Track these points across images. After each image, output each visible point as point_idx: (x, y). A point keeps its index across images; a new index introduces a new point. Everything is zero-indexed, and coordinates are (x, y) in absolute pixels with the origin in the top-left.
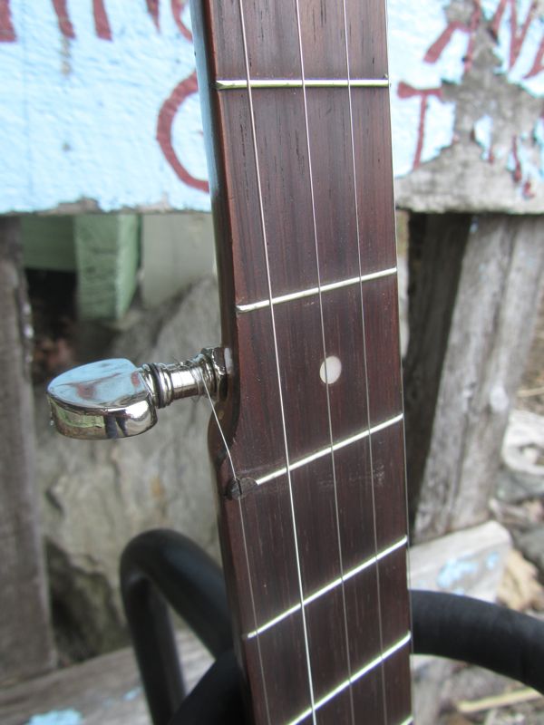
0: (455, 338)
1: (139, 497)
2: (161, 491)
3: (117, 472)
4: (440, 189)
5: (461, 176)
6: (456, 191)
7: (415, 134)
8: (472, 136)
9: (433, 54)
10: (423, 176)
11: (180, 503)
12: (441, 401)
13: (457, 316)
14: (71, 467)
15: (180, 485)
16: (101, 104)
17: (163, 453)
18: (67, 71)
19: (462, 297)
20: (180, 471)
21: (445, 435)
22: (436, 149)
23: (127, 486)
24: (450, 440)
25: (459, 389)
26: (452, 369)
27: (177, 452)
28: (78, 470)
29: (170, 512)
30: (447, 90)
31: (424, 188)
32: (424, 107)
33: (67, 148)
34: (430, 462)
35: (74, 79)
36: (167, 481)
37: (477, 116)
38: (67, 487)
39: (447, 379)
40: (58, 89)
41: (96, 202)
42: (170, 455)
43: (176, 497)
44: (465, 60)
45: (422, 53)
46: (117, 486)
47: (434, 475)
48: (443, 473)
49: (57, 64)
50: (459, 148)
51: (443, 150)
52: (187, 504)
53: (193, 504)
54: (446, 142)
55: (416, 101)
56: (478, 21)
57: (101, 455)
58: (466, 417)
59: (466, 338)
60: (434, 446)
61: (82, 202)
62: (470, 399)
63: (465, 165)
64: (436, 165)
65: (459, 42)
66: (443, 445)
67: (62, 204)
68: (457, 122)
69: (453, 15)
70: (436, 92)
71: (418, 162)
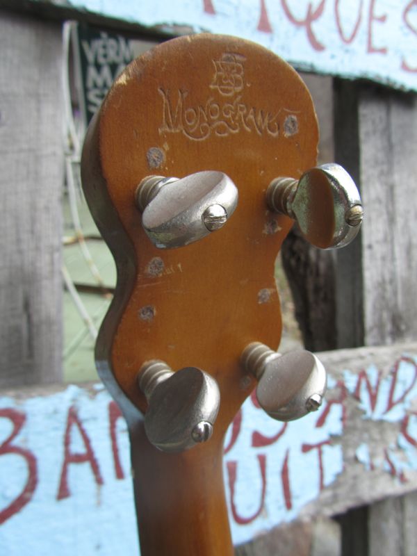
4: (341, 498)
5: (354, 485)
6: (352, 496)
8: (356, 459)
9: (321, 422)
10: (328, 494)
16: (119, 516)
18: (99, 503)
22: (334, 476)
30: (333, 439)
31: (329, 501)
32: (320, 453)
33: (98, 547)
35: (103, 507)
37: (356, 446)
44: (342, 420)
49: (93, 501)
51: (338, 475)
55: (314, 452)
56: (345, 396)
63: (355, 478)
64: (336, 484)
65: (336, 411)
69: (329, 397)
70: (327, 442)
71: (322, 487)
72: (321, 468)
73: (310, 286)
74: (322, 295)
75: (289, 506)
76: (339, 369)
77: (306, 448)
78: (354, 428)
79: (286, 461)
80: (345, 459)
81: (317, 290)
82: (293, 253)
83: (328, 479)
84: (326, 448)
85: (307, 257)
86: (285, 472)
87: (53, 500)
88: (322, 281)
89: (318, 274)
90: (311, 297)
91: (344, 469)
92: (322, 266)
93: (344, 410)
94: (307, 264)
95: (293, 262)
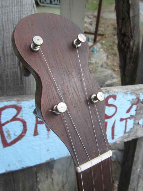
0: (135, 159)
1: (58, 185)
2: (63, 182)
3: (53, 180)
4: (131, 136)
5: (136, 132)
6: (134, 135)
7: (124, 127)
8: (138, 123)
9: (128, 111)
10: (127, 135)
11: (67, 184)
12: (132, 172)
13: (136, 154)
14: (42, 180)
15: (67, 180)
16: (55, 141)
17: (63, 173)
18: (48, 137)
19: (137, 150)
20: (67, 177)
21: (133, 179)
22: (130, 129)
23: (55, 182)
24: (135, 181)
25: (137, 169)
26: (135, 165)
27: (67, 173)
28: (44, 181)
29: (65, 187)
30: (132, 117)
31: (127, 137)
32: (126, 122)
33: (48, 150)
34: (130, 186)
35: (50, 138)
36: (64, 180)
37: (139, 119)
38: (41, 186)
39: (134, 168)
40: (47, 140)
41: (54, 159)
42: (65, 173)
43: (66, 183)
44: (136, 110)
45: (126, 112)
46: (53, 184)
47: (131, 188)
48: (133, 188)
49: (46, 136)
50: (135, 127)
51: (131, 129)
52: (69, 184)
53: (70, 184)
54: (132, 127)
55: (124, 121)
56: (139, 102)
57: (49, 177)
58: (139, 175)
59: (138, 158)
60: (131, 182)
61: (51, 159)
62: (140, 171)
63: (137, 130)
64: (130, 132)
65: (135, 107)
66: (133, 182)
67: (47, 161)
68: (134, 122)
69: (133, 103)
70: (129, 118)
71: (125, 132)
72: (126, 126)
73: (128, 56)
74: (132, 60)
75: (113, 138)
76: (138, 92)
77: (122, 120)
78: (140, 113)
79: (114, 124)
80: (134, 124)
81: (130, 58)
82: (123, 42)
83: (128, 130)
84: (128, 120)
85: (129, 44)
86: (113, 128)
87: (33, 136)
88: (133, 54)
89: (132, 52)
90: (128, 61)
91: (134, 127)
92: (135, 49)
93: (137, 107)
94: (128, 47)
95: (123, 46)
